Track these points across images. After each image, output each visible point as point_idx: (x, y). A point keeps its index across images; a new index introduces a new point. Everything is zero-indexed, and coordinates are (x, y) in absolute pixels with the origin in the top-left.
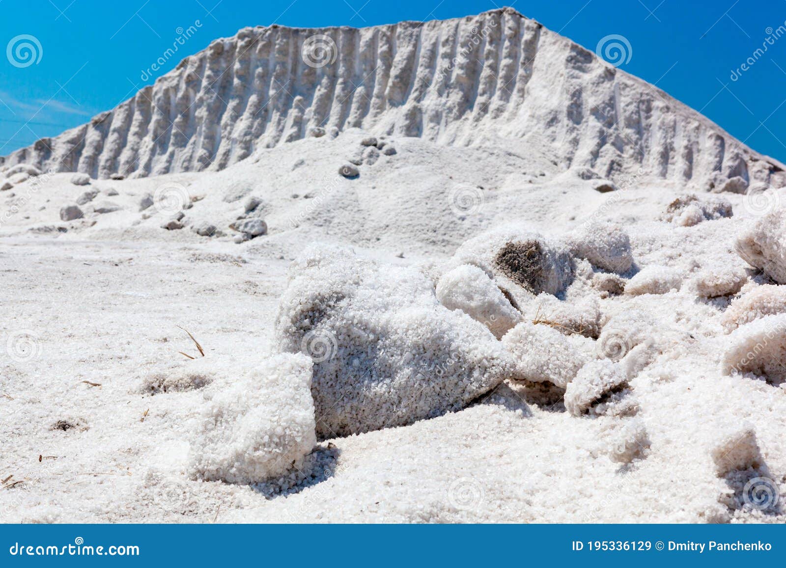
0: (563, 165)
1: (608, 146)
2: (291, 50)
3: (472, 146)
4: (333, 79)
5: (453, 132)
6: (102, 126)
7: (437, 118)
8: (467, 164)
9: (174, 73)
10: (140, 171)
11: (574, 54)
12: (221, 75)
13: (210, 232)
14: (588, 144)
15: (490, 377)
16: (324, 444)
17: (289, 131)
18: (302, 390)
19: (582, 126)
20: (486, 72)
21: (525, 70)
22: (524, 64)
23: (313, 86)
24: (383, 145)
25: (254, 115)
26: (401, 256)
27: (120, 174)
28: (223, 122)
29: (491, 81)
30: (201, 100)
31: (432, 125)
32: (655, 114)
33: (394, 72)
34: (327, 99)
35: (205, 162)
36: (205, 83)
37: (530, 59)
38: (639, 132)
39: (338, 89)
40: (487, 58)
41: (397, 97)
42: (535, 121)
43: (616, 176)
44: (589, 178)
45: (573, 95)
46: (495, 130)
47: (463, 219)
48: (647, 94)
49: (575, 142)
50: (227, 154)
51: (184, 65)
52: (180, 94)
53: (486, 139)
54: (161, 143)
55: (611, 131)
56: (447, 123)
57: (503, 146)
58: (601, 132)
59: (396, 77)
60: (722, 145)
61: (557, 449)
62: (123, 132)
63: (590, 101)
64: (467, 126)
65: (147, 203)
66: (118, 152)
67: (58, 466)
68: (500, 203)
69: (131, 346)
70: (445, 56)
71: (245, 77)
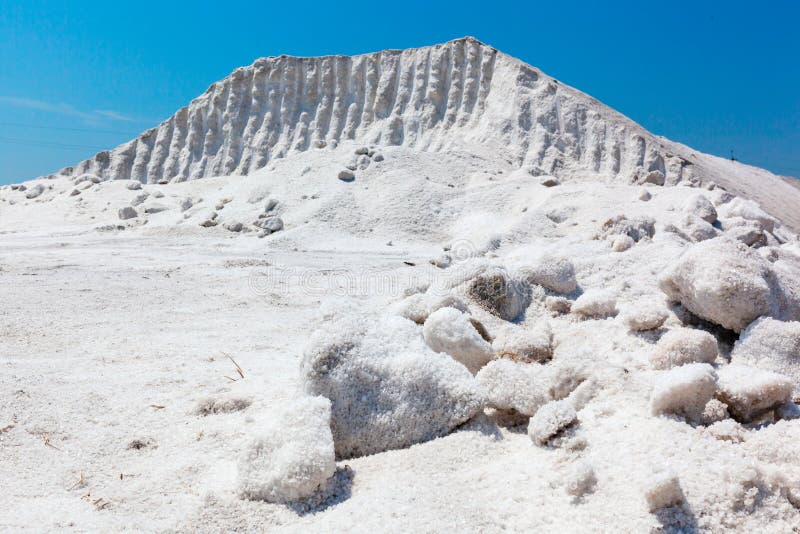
0: (516, 164)
1: (552, 147)
2: (297, 75)
3: (443, 150)
4: (331, 97)
5: (428, 138)
6: (148, 139)
7: (415, 127)
8: (440, 166)
9: (204, 96)
10: (180, 175)
11: (523, 73)
12: (242, 96)
13: (238, 228)
14: (536, 146)
15: (469, 409)
16: (342, 464)
17: (298, 140)
18: (324, 429)
19: (531, 132)
20: (453, 90)
21: (485, 87)
22: (483, 82)
23: (315, 104)
24: (373, 153)
25: (269, 128)
26: (390, 244)
27: (164, 180)
28: (245, 134)
29: (458, 96)
30: (227, 117)
31: (411, 133)
32: (589, 120)
33: (379, 91)
34: (327, 114)
35: (232, 167)
36: (229, 103)
37: (488, 78)
38: (577, 136)
39: (335, 106)
40: (454, 78)
41: (383, 110)
42: (493, 128)
43: (559, 172)
44: (538, 174)
45: (523, 107)
46: (461, 136)
47: (438, 212)
48: (582, 105)
49: (526, 145)
50: (249, 160)
51: (212, 88)
52: (210, 113)
53: (453, 144)
54: (196, 152)
55: (554, 135)
56: (422, 132)
57: (468, 151)
58: (546, 136)
59: (382, 95)
60: (644, 145)
61: (523, 477)
62: (166, 144)
63: (537, 112)
64: (439, 133)
65: (187, 205)
66: (162, 161)
67: (136, 483)
68: (466, 197)
69: (186, 368)
70: (420, 77)
71: (261, 98)
